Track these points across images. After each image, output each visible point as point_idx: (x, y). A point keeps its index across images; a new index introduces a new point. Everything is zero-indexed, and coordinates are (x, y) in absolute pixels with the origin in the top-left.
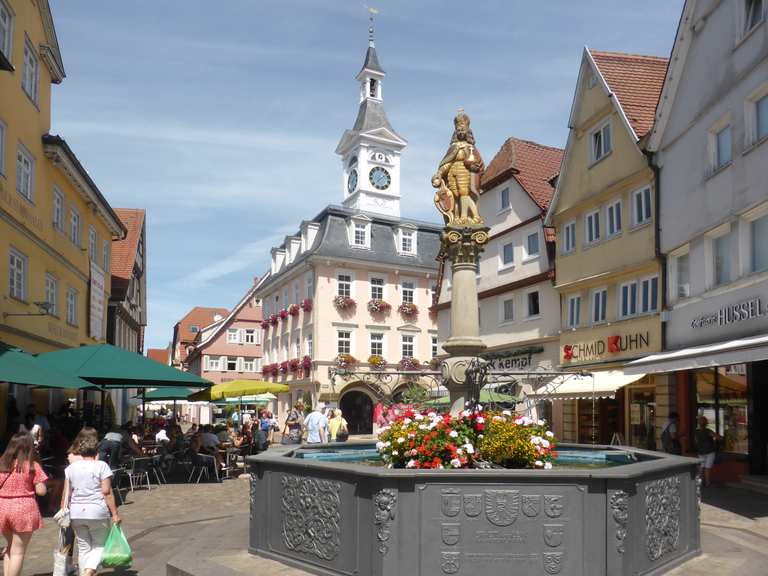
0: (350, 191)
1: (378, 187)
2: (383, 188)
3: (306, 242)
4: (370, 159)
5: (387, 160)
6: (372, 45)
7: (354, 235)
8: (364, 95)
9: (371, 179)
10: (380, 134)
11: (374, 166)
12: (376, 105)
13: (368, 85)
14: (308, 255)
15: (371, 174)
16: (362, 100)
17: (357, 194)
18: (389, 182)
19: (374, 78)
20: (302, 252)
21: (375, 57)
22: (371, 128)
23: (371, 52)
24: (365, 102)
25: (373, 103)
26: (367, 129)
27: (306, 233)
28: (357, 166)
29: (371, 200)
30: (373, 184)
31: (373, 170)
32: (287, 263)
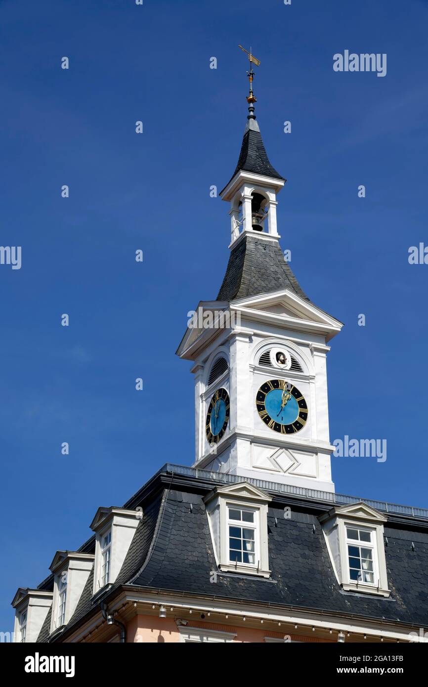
0: (212, 439)
1: (277, 428)
2: (290, 430)
3: (108, 564)
4: (256, 363)
5: (296, 366)
6: (254, 125)
7: (226, 537)
8: (241, 227)
9: (260, 408)
10: (278, 306)
11: (267, 378)
12: (266, 246)
13: (248, 206)
14: (112, 593)
15: (260, 397)
16: (236, 235)
17: (230, 444)
18: (304, 416)
19: (260, 191)
20: (96, 589)
21: (260, 148)
22: (257, 292)
23: (253, 140)
24: (243, 242)
25: (257, 242)
26: (248, 295)
27: (108, 540)
28: (228, 379)
29: (264, 454)
30: (267, 420)
31: (265, 388)
32: (55, 625)
